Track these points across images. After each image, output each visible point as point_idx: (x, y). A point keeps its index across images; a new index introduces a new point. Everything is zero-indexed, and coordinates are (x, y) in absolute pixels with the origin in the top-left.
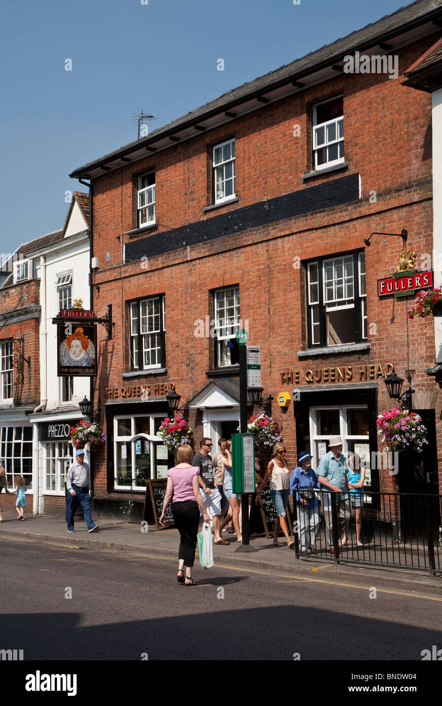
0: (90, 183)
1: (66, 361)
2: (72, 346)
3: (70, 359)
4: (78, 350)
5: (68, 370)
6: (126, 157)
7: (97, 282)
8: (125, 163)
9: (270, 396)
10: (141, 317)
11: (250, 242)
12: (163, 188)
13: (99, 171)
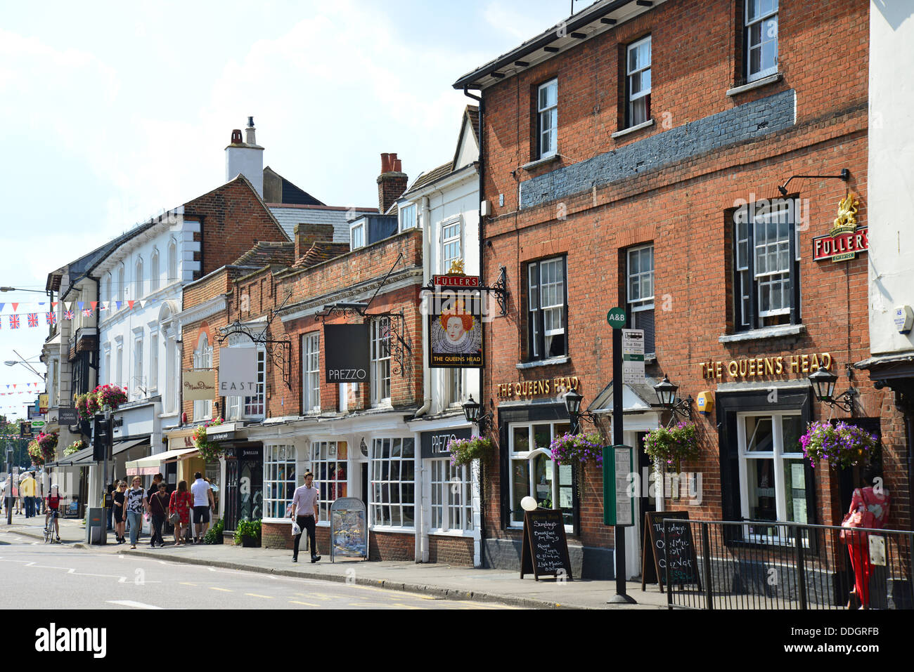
0: (480, 96)
1: (440, 347)
2: (448, 325)
3: (446, 343)
4: (457, 331)
5: (444, 359)
6: (522, 60)
7: (488, 235)
8: (521, 69)
9: (690, 396)
10: (541, 285)
11: (666, 183)
12: (566, 105)
13: (489, 80)
